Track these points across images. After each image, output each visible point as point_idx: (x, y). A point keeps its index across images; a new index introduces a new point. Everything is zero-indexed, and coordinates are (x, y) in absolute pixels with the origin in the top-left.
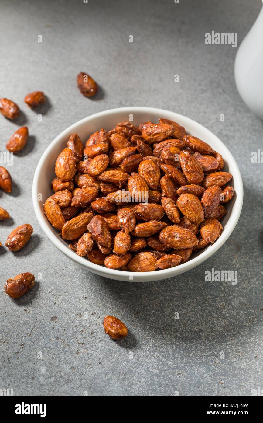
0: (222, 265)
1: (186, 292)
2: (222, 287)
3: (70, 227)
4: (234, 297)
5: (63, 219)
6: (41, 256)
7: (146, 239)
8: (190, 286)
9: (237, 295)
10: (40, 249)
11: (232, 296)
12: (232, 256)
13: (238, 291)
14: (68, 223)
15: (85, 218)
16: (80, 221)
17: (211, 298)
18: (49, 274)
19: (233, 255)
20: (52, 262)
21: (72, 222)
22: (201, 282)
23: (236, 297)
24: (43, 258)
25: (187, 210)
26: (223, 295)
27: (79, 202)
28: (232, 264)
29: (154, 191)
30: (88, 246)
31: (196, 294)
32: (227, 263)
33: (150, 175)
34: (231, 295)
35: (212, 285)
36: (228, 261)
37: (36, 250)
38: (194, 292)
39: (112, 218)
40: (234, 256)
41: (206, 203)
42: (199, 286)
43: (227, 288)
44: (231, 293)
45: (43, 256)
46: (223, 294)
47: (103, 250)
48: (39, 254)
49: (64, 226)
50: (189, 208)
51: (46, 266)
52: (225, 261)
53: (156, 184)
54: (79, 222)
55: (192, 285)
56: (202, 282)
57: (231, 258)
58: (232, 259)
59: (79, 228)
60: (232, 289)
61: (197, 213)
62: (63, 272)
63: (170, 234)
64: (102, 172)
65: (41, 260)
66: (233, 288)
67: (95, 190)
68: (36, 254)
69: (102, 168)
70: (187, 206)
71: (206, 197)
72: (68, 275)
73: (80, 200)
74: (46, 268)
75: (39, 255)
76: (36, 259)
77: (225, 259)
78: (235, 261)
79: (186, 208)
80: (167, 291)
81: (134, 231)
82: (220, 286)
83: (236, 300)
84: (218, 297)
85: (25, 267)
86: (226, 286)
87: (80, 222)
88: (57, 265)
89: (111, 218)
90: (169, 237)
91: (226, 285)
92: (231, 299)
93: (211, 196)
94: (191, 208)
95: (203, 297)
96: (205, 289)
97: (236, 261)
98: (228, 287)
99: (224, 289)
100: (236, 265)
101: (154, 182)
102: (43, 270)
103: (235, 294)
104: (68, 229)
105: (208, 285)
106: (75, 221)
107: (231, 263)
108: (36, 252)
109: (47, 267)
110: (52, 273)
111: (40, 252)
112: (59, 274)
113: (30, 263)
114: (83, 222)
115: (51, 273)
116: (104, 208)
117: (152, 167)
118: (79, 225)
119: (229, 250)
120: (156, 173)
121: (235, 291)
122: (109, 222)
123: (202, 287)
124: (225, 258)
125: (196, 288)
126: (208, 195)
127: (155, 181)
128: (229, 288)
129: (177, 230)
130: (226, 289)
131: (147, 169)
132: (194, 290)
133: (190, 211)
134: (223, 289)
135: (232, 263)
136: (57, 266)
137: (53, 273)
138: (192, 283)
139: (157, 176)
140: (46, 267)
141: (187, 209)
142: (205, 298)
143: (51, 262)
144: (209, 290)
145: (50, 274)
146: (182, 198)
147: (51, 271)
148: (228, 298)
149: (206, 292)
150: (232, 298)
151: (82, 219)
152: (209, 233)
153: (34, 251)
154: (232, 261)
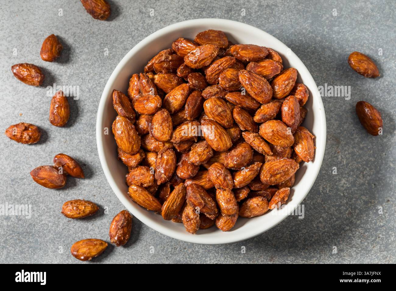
0: (330, 167)
1: (309, 214)
2: (340, 193)
3: (169, 210)
4: (357, 199)
6: (150, 237)
8: (309, 206)
9: (358, 195)
10: (146, 228)
11: (354, 199)
12: (335, 153)
13: (357, 190)
14: (165, 207)
15: (179, 194)
16: (176, 198)
17: (335, 210)
18: (168, 253)
19: (336, 151)
20: (165, 238)
21: (169, 205)
22: (318, 196)
23: (358, 198)
24: (154, 238)
25: (276, 140)
26: (345, 201)
27: (165, 179)
28: (339, 163)
30: (197, 222)
31: (319, 212)
32: (334, 163)
33: (222, 116)
34: (352, 198)
35: (330, 195)
36: (334, 161)
37: (143, 232)
38: (316, 210)
40: (337, 152)
41: (289, 122)
42: (318, 202)
43: (345, 191)
44: (351, 196)
45: (152, 236)
46: (345, 200)
47: (212, 217)
48: (147, 235)
49: (163, 212)
51: (161, 246)
52: (331, 161)
53: (231, 122)
54: (176, 200)
55: (312, 203)
56: (320, 196)
57: (335, 155)
58: (336, 156)
59: (178, 206)
60: (350, 191)
61: (287, 139)
63: (271, 174)
64: (172, 134)
65: (152, 240)
66: (351, 189)
68: (144, 236)
69: (170, 131)
70: (275, 136)
71: (287, 116)
73: (165, 176)
74: (162, 248)
75: (148, 236)
76: (147, 242)
77: (330, 160)
78: (340, 157)
80: (290, 221)
81: (234, 186)
82: (339, 193)
83: (359, 201)
84: (342, 206)
86: (344, 190)
87: (177, 200)
88: (171, 240)
90: (271, 177)
91: (343, 189)
92: (354, 203)
93: (292, 112)
94: (279, 137)
95: (327, 212)
96: (326, 203)
97: (342, 157)
98: (346, 190)
99: (343, 193)
100: (343, 162)
102: (160, 252)
103: (356, 195)
104: (169, 212)
105: (326, 196)
106: (171, 202)
107: (337, 161)
108: (143, 234)
109: (163, 246)
110: (170, 251)
111: (147, 233)
113: (144, 249)
114: (179, 198)
115: (169, 252)
116: (194, 175)
117: (220, 106)
118: (177, 203)
119: (329, 147)
120: (226, 111)
121: (354, 192)
123: (322, 202)
124: (330, 158)
125: (316, 206)
126: (288, 113)
127: (229, 120)
128: (348, 191)
130: (345, 194)
131: (216, 111)
132: (315, 208)
134: (342, 195)
135: (339, 161)
136: (172, 241)
137: (171, 251)
138: (310, 201)
139: (228, 114)
140: (161, 247)
142: (330, 212)
143: (164, 239)
144: (329, 202)
145: (169, 253)
146: (265, 129)
147: (168, 249)
148: (351, 203)
149: (328, 206)
150: (355, 201)
151: (177, 196)
153: (141, 234)
154: (338, 159)
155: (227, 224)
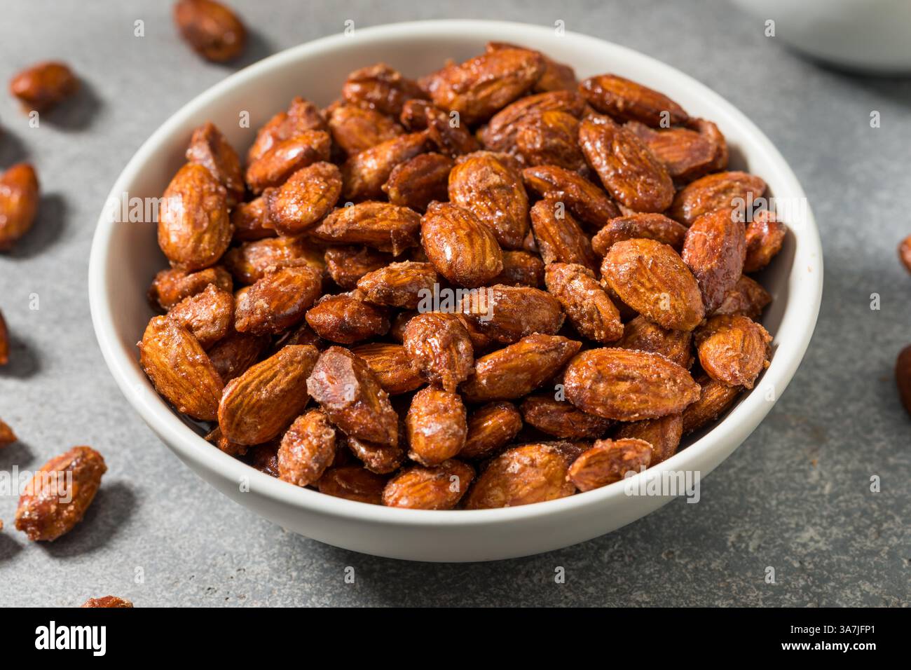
0: (776, 491)
1: (673, 590)
2: (791, 560)
3: (244, 397)
4: (843, 586)
5: (214, 378)
6: (145, 547)
7: (518, 403)
8: (681, 572)
9: (848, 575)
10: (139, 524)
11: (832, 584)
12: (802, 462)
13: (848, 564)
14: (236, 383)
15: (292, 363)
16: (279, 371)
17: (761, 597)
18: (184, 597)
19: (806, 459)
20: (188, 558)
21: (249, 379)
22: (717, 553)
23: (847, 584)
24: (154, 552)
25: (642, 290)
26: (802, 583)
27: (263, 312)
28: (808, 486)
29: (514, 253)
30: (319, 446)
31: (710, 592)
32: (793, 485)
33: (494, 200)
34: (828, 580)
35: (757, 558)
36: (792, 479)
37: (125, 531)
38: (699, 586)
39: (388, 354)
40: (807, 462)
41: (702, 263)
42: (713, 566)
43: (808, 559)
44: (825, 573)
45: (151, 547)
46: (800, 580)
47: (374, 459)
48: (136, 540)
49: (224, 398)
50: (649, 280)
51: (168, 575)
52: (782, 479)
53: (519, 227)
54: (275, 376)
55: (690, 567)
56: (722, 554)
57: (802, 467)
58: (803, 471)
59: (277, 396)
60: (827, 561)
61: (679, 295)
62: (231, 587)
63: (599, 372)
64: (328, 211)
65: (146, 557)
66: (829, 557)
67: (310, 274)
68: (126, 542)
69: (324, 201)
70: (642, 275)
71: (699, 245)
72: (250, 593)
73: (266, 306)
74: (169, 582)
75: (137, 543)
76: (129, 556)
77: (779, 475)
78: (814, 475)
79: (639, 282)
80: (605, 596)
81: (472, 377)
82: (787, 558)
83: (848, 591)
84: (787, 591)
85: (95, 589)
86: (806, 555)
87: (278, 377)
88: (206, 567)
89: (383, 355)
90: (596, 381)
91: (804, 552)
92: (830, 592)
93: (715, 238)
94: (656, 281)
95: (734, 598)
96: (737, 574)
97: (821, 475)
98: (812, 555)
99: (800, 562)
100: (823, 487)
101: (508, 220)
102: (159, 590)
103: (843, 575)
104: (242, 402)
105: (742, 558)
106: (259, 376)
107: (804, 481)
108: (126, 536)
109: (173, 577)
110: (192, 593)
111: (139, 535)
112: (220, 592)
113: (112, 574)
114: (287, 374)
115: (189, 594)
116: (355, 322)
117: (496, 173)
118: (276, 385)
119: (786, 445)
120: (511, 191)
121: (839, 565)
122: (378, 367)
123: (725, 569)
124: (780, 471)
125: (703, 575)
126: (702, 238)
127: (515, 218)
128: (817, 559)
129: (619, 356)
130: (806, 564)
131: (480, 181)
132: (696, 580)
133: (652, 290)
134: (797, 565)
135: (808, 483)
136: (207, 571)
137: (195, 595)
138: (687, 560)
139: (517, 201)
140: (168, 578)
141: (643, 285)
142: (743, 600)
143: (184, 561)
144: (749, 574)
145: (187, 598)
146: (619, 253)
147: (187, 587)
148: (820, 590)
149: (742, 583)
150: (834, 588)
151: (285, 366)
152: (731, 353)
153: (118, 535)
154: (806, 477)
155: (419, 491)
